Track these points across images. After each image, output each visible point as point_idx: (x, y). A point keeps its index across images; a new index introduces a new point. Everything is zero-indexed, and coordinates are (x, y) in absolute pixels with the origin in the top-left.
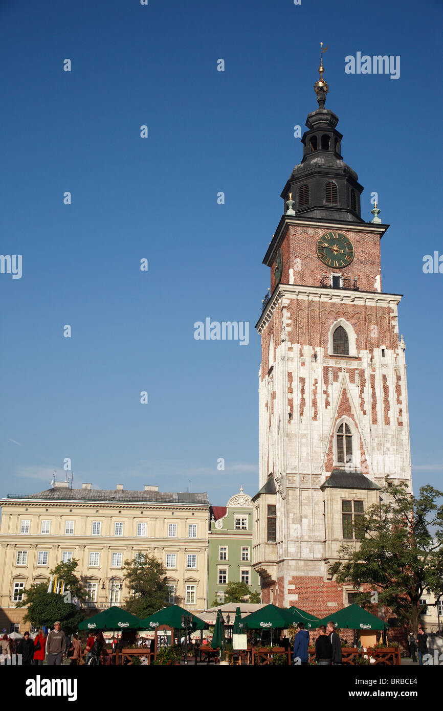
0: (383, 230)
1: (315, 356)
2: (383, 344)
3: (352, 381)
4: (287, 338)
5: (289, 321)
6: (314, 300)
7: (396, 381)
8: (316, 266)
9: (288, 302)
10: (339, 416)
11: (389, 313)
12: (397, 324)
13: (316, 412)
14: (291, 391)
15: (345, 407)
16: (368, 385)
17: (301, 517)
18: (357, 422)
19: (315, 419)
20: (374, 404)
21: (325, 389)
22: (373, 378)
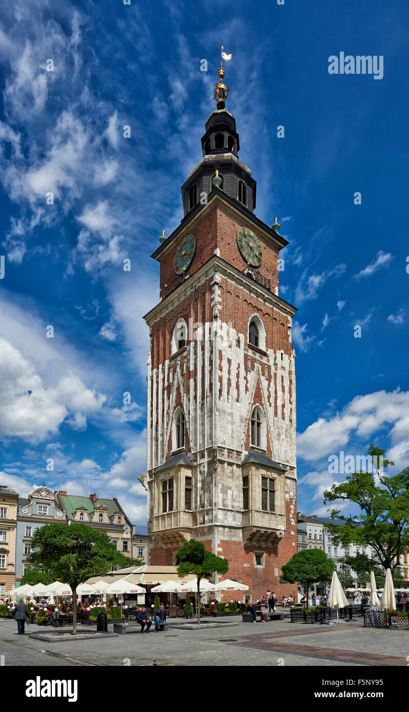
1: (239, 342)
2: (282, 349)
4: (219, 315)
5: (220, 299)
7: (289, 384)
9: (220, 279)
10: (254, 403)
11: (287, 322)
13: (238, 395)
14: (221, 368)
15: (258, 395)
16: (273, 380)
18: (265, 412)
19: (237, 400)
20: (276, 399)
21: (245, 376)
22: (276, 376)
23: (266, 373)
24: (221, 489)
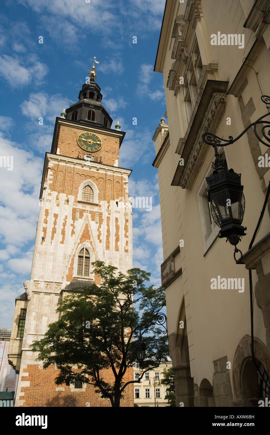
0: (122, 135)
1: (68, 201)
2: (117, 199)
3: (93, 219)
4: (48, 187)
5: (52, 177)
6: (71, 166)
7: (125, 223)
8: (75, 149)
9: (52, 165)
10: (81, 242)
11: (122, 180)
12: (128, 188)
13: (63, 238)
14: (46, 222)
15: (86, 235)
16: (105, 224)
17: (42, 316)
18: (94, 247)
19: (62, 242)
20: (108, 237)
21: (73, 223)
22: (108, 218)
23: (97, 218)
24: (35, 317)
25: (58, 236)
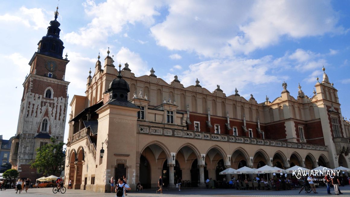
0: (68, 62)
2: (62, 96)
4: (30, 91)
5: (32, 86)
6: (41, 80)
10: (44, 117)
11: (65, 87)
13: (37, 115)
14: (29, 107)
15: (46, 114)
16: (55, 108)
17: (27, 147)
19: (36, 117)
20: (56, 114)
21: (41, 108)
22: (57, 106)
23: (52, 106)
25: (34, 114)
